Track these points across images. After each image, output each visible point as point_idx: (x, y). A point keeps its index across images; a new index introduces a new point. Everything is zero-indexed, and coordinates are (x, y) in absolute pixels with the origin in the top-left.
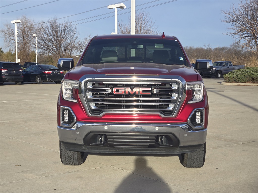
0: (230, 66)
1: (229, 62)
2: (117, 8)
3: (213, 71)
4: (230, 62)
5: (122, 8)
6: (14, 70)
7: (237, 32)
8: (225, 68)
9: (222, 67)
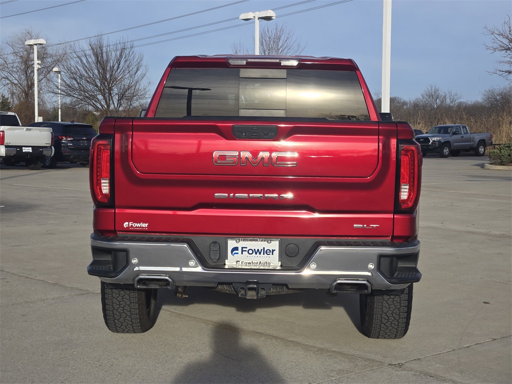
0: (465, 133)
2: (259, 18)
3: (434, 144)
4: (466, 127)
5: (268, 18)
6: (84, 138)
9: (451, 136)
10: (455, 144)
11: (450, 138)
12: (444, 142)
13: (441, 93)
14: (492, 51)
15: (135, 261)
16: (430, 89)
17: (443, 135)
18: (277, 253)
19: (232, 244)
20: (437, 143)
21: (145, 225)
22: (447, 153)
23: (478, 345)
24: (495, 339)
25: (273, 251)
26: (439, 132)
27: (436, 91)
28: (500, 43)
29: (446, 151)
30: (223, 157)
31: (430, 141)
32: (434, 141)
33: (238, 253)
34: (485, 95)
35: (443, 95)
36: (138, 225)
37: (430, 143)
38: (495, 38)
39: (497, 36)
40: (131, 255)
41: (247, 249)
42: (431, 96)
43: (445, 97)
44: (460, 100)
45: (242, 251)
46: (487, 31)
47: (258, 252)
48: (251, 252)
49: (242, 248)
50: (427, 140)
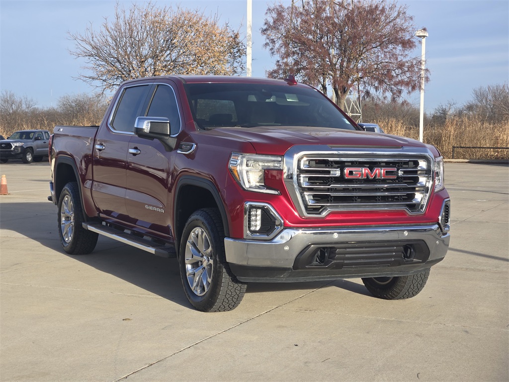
0: (47, 139)
1: (45, 132)
3: (17, 149)
4: (47, 133)
7: (94, 75)
8: (39, 142)
9: (33, 142)
10: (38, 150)
11: (32, 143)
12: (27, 148)
13: (17, 99)
14: (76, 57)
16: (5, 93)
17: (25, 140)
20: (20, 149)
22: (30, 159)
23: (137, 374)
24: (151, 365)
26: (21, 137)
27: (12, 96)
28: (83, 49)
29: (29, 157)
31: (12, 147)
32: (16, 147)
34: (60, 102)
35: (19, 100)
37: (12, 149)
38: (78, 44)
39: (80, 42)
42: (6, 101)
43: (21, 102)
44: (36, 106)
46: (70, 36)
50: (9, 145)
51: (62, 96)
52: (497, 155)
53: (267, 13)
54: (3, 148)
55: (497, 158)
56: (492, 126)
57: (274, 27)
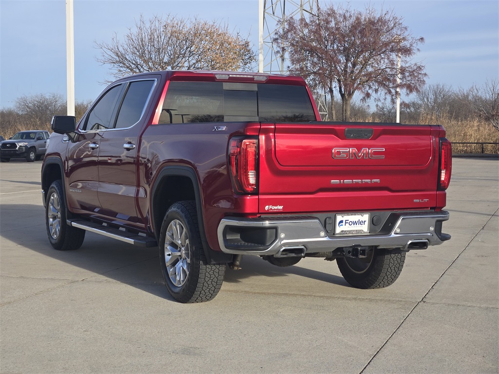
1: (45, 133)
3: (21, 149)
8: (40, 142)
10: (40, 149)
11: (35, 143)
12: (31, 147)
15: (283, 236)
17: (27, 140)
18: (367, 223)
19: (339, 218)
20: (24, 148)
21: (281, 207)
22: (33, 158)
25: (365, 221)
26: (23, 138)
28: (108, 57)
29: (32, 156)
30: (339, 153)
31: (17, 146)
32: (21, 146)
33: (342, 225)
36: (275, 208)
37: (17, 148)
40: (279, 231)
41: (348, 222)
45: (346, 223)
46: (97, 45)
47: (355, 223)
48: (351, 223)
49: (346, 221)
50: (13, 145)
51: (20, 97)
52: (466, 150)
53: (277, 24)
54: (8, 147)
55: (466, 152)
56: (460, 123)
57: (284, 36)
